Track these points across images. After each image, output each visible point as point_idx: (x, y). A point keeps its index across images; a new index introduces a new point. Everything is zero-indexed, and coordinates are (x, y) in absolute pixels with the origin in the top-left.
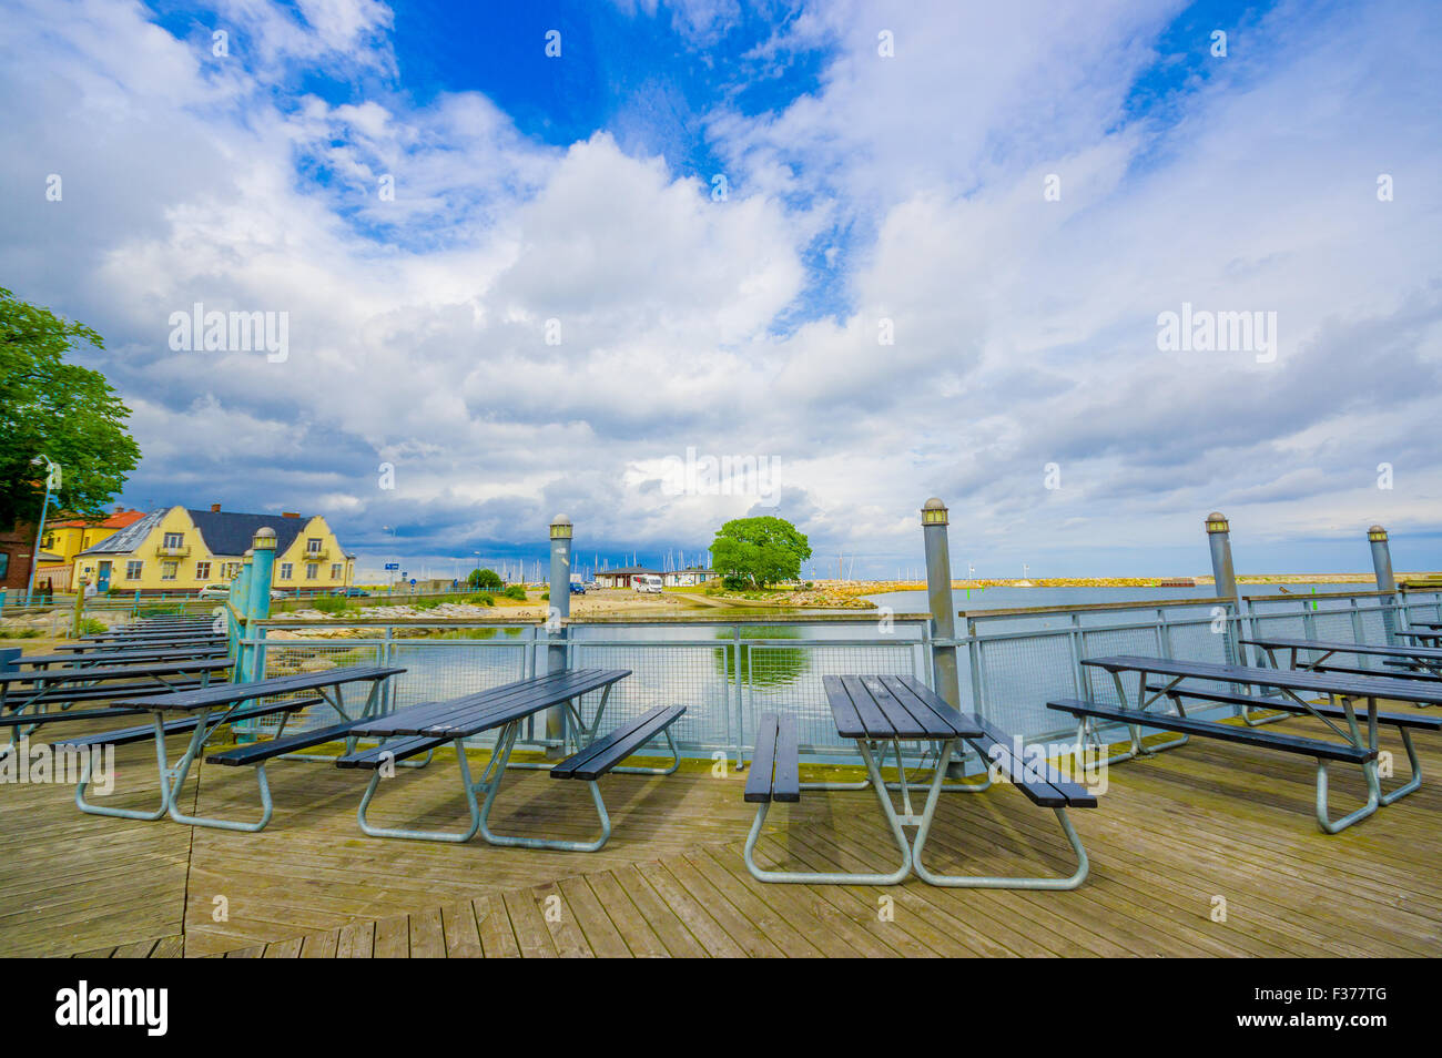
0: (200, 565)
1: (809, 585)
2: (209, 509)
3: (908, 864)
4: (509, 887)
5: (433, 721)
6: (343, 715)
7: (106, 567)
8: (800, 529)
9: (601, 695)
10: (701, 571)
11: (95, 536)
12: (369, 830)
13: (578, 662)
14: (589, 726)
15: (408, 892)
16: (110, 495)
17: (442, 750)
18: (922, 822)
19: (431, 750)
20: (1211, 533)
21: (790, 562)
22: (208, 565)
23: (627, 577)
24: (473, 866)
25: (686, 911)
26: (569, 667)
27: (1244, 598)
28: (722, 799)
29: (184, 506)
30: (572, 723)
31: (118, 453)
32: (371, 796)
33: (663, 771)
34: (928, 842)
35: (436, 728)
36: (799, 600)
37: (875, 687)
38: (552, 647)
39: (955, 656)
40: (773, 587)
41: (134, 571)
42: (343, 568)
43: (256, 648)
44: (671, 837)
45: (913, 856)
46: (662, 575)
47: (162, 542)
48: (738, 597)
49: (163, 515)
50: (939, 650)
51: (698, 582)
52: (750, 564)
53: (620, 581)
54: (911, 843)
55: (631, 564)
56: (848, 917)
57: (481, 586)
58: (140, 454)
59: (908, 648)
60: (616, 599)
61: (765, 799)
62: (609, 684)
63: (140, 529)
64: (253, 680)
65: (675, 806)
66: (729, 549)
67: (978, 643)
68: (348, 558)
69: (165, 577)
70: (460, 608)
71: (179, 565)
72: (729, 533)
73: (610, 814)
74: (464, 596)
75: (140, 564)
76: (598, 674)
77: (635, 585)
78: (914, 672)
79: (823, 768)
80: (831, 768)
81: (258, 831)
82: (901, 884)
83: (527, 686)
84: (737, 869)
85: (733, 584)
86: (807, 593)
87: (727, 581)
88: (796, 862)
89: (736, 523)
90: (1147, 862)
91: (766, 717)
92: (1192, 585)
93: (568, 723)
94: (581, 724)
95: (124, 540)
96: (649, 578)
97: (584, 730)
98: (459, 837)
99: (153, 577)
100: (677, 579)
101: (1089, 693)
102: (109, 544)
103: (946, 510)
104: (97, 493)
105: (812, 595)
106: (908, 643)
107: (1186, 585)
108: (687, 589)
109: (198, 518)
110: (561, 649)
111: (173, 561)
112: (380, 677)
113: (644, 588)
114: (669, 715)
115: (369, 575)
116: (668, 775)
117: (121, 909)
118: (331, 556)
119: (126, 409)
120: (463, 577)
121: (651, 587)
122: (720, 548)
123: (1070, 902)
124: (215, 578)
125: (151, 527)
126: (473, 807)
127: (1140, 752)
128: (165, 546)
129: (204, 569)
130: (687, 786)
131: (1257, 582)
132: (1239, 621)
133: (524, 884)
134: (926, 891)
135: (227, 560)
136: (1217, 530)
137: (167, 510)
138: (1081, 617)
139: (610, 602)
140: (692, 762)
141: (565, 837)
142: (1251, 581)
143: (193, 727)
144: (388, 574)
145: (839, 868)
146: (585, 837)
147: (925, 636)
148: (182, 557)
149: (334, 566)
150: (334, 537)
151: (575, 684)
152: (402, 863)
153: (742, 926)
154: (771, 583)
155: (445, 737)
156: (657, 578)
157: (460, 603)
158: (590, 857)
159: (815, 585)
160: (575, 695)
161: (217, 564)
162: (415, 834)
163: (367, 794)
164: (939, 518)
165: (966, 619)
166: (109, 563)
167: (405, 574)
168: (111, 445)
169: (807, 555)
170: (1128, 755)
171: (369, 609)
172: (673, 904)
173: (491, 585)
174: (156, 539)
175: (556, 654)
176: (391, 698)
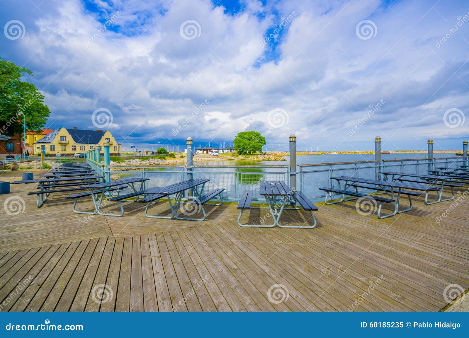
0: (73, 146)
1: (265, 153)
2: (73, 128)
3: (275, 223)
4: (183, 227)
5: (164, 191)
6: (135, 190)
7: (43, 148)
8: (263, 135)
9: (202, 186)
10: (231, 149)
11: (38, 137)
12: (148, 216)
13: (196, 177)
14: (199, 194)
15: (161, 228)
16: (43, 124)
17: (161, 199)
18: (279, 214)
19: (159, 199)
20: (376, 142)
21: (259, 146)
22: (75, 146)
23: (207, 150)
24: (174, 223)
25: (224, 232)
26: (193, 178)
27: (383, 161)
28: (233, 211)
29: (65, 128)
30: (195, 192)
31: (43, 111)
32: (148, 209)
33: (219, 204)
34: (280, 218)
35: (165, 193)
36: (262, 158)
37: (273, 184)
38: (188, 173)
39: (296, 177)
40: (254, 153)
41: (53, 148)
42: (117, 147)
43: (108, 173)
44: (221, 218)
45: (276, 222)
46: (218, 150)
47: (60, 139)
48: (242, 157)
49: (59, 130)
50: (291, 175)
51: (230, 152)
52: (246, 146)
53: (205, 152)
54: (276, 219)
55: (208, 146)
56: (260, 233)
57: (161, 153)
58: (50, 111)
59: (283, 174)
60: (204, 157)
61: (243, 209)
62: (204, 183)
63: (52, 135)
64: (108, 182)
65: (222, 212)
66: (240, 142)
67: (302, 173)
68: (119, 144)
69: (62, 150)
70: (155, 160)
71: (66, 147)
72: (240, 136)
73: (206, 213)
74: (156, 156)
75: (54, 146)
76: (201, 180)
77: (210, 153)
78: (284, 180)
79: (260, 204)
80: (262, 204)
81: (121, 216)
82: (273, 227)
83: (183, 184)
84: (236, 224)
85: (240, 153)
86: (264, 156)
87: (239, 152)
88: (250, 223)
89: (242, 133)
90: (333, 224)
91: (245, 191)
92: (389, 154)
93: (193, 192)
94: (197, 193)
95: (48, 138)
96: (214, 151)
97: (198, 195)
98: (170, 218)
99: (58, 150)
100: (223, 151)
101: (332, 186)
102: (43, 140)
103: (296, 137)
104: (38, 124)
105: (266, 156)
106: (283, 173)
107: (387, 154)
108: (226, 154)
109: (70, 131)
110: (191, 174)
111: (64, 146)
112: (143, 181)
113: (212, 154)
114: (220, 191)
115: (125, 150)
116: (220, 205)
117: (97, 231)
118: (113, 144)
119: (43, 96)
120: (156, 151)
121: (215, 154)
122: (236, 141)
123: (311, 231)
124: (78, 150)
125: (56, 134)
126: (173, 211)
127: (343, 201)
128: (61, 140)
129: (74, 148)
130: (225, 207)
131: (411, 153)
132: (380, 167)
133: (186, 227)
134: (279, 229)
135: (81, 145)
136: (378, 142)
137: (60, 129)
138: (332, 166)
139: (202, 158)
140: (226, 203)
141: (195, 218)
142: (408, 152)
143: (101, 192)
144: (132, 149)
145: (260, 224)
146: (200, 218)
147: (288, 171)
148: (67, 144)
149: (115, 147)
150: (113, 138)
151: (195, 183)
152: (157, 223)
153: (236, 234)
154: (253, 152)
155: (166, 195)
156: (217, 151)
157: (155, 159)
158: (202, 222)
159: (267, 153)
160: (195, 186)
161: (78, 146)
162: (160, 217)
163: (147, 208)
164: (294, 140)
165: (299, 167)
166: (45, 146)
167: (137, 149)
168: (40, 108)
169: (265, 144)
170: (339, 201)
171: (127, 160)
172: (221, 231)
173: (164, 153)
174: (57, 138)
175: (189, 175)
176: (146, 187)
